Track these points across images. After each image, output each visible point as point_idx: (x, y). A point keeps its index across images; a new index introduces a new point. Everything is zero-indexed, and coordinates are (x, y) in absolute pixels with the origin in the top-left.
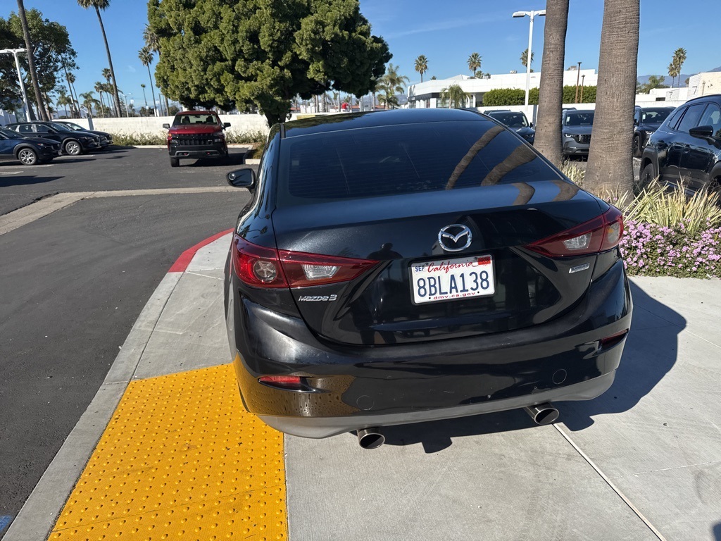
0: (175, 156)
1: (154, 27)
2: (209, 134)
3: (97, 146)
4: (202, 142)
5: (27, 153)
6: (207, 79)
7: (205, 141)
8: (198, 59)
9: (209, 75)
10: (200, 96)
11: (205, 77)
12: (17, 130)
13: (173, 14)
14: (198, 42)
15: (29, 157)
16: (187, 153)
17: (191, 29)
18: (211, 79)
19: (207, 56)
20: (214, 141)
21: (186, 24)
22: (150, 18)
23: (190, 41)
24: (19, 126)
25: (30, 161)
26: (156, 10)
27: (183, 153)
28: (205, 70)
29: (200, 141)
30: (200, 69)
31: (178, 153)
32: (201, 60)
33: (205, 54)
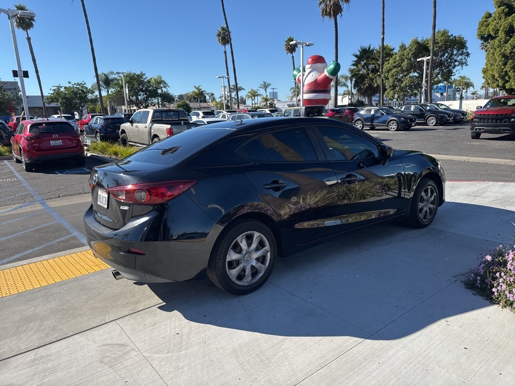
0: (474, 131)
1: (479, 35)
2: (506, 115)
3: (449, 120)
4: (499, 121)
5: (393, 124)
6: (506, 72)
7: (501, 120)
8: (501, 56)
9: (508, 68)
10: (506, 85)
11: (505, 70)
12: (403, 109)
13: (495, 22)
14: (506, 42)
15: (394, 126)
16: (484, 129)
17: (505, 31)
18: (510, 71)
19: (511, 53)
20: (509, 119)
21: (501, 29)
22: (479, 28)
23: (500, 42)
24: (404, 107)
25: (394, 128)
26: (486, 21)
27: (480, 129)
28: (505, 64)
29: (497, 120)
30: (501, 64)
31: (476, 129)
32: (504, 56)
33: (509, 52)
